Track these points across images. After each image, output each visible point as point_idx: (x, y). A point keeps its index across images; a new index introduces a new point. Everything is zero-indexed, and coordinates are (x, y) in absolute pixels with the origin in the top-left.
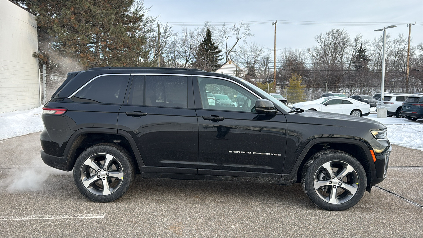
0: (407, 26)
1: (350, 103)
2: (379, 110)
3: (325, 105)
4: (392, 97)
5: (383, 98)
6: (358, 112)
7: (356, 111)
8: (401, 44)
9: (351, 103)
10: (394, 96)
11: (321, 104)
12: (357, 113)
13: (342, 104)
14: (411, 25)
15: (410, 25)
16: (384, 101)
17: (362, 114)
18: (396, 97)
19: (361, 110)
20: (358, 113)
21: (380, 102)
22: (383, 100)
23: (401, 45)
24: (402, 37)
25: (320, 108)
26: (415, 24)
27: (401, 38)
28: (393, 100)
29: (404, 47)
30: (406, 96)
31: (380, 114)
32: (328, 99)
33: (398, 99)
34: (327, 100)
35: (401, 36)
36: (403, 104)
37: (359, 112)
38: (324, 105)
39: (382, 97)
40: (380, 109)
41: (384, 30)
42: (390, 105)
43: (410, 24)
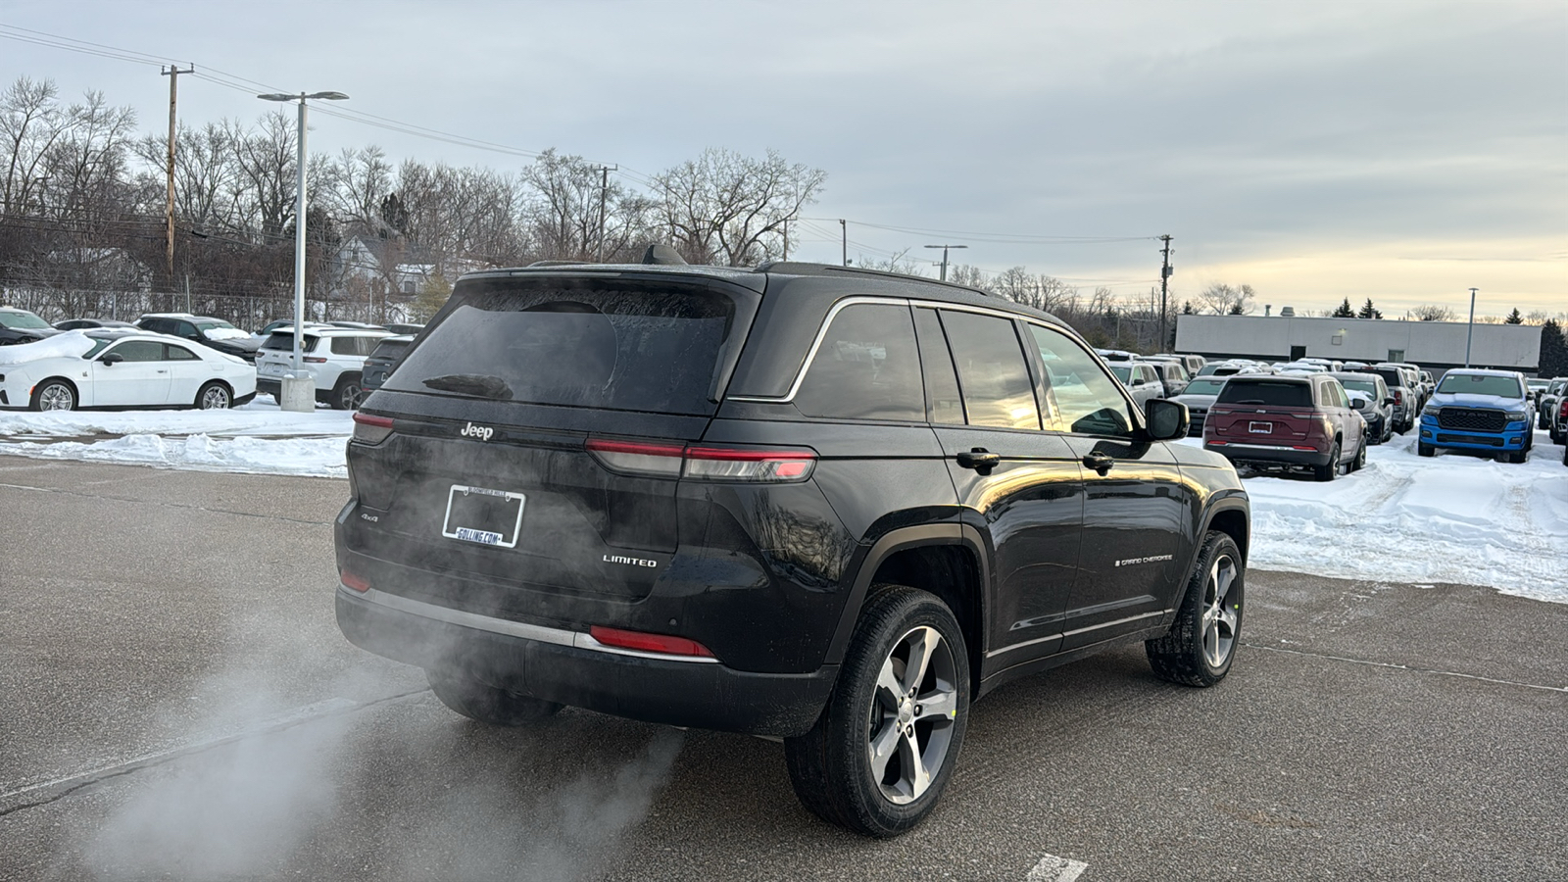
0: (163, 74)
1: (191, 356)
2: (291, 383)
3: (106, 364)
4: (319, 338)
5: (301, 343)
6: (221, 390)
7: (216, 388)
8: (96, 130)
9: (196, 357)
10: (324, 334)
11: (84, 357)
12: (218, 395)
13: (162, 360)
14: (178, 72)
15: (174, 73)
16: (305, 351)
17: (235, 397)
18: (330, 339)
19: (232, 385)
20: (221, 394)
21: (292, 357)
22: (300, 347)
23: (97, 133)
24: (99, 103)
25: (85, 375)
26: (192, 71)
27: (95, 108)
28: (323, 349)
29: (109, 142)
30: (360, 338)
31: (293, 398)
32: (113, 340)
33: (340, 346)
34: (109, 344)
35: (96, 97)
36: (365, 362)
37: (225, 393)
38: (102, 363)
39: (299, 339)
40: (296, 380)
41: (299, 101)
42: (315, 365)
43: (173, 68)
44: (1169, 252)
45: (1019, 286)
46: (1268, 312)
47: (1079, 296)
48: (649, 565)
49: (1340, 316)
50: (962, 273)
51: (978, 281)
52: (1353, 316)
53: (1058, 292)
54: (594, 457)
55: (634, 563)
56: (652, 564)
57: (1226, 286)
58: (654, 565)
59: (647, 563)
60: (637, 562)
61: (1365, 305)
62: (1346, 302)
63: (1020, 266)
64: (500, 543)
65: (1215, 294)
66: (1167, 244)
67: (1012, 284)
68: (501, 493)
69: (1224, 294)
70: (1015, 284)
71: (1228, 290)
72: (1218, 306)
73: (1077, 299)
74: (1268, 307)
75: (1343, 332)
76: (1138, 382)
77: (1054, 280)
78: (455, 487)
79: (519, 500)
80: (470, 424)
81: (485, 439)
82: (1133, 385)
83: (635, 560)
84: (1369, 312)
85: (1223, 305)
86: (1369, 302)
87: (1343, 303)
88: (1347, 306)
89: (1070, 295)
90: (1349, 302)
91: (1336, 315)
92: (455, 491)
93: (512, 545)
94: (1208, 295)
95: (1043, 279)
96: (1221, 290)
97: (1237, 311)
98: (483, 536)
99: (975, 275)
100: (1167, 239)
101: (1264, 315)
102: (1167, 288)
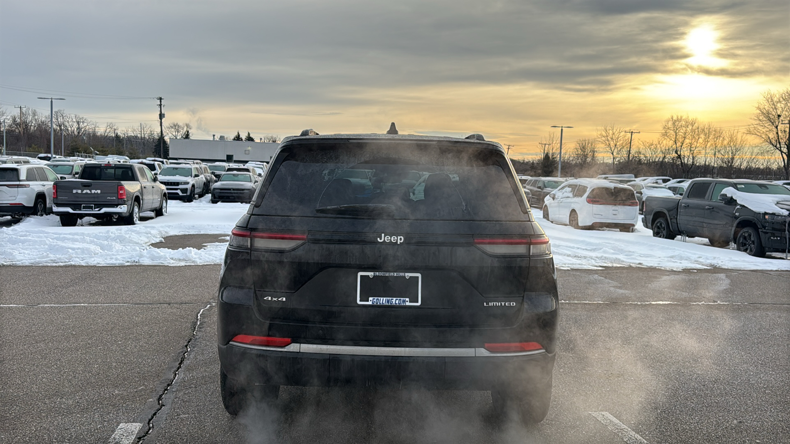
44: (162, 106)
45: (62, 120)
46: (214, 138)
47: (98, 127)
48: (512, 305)
49: (236, 140)
50: (26, 112)
51: (36, 117)
52: (242, 140)
53: (85, 124)
54: (479, 249)
55: (503, 305)
56: (513, 304)
57: (177, 124)
58: (515, 305)
59: (510, 304)
60: (505, 304)
61: (247, 135)
62: (238, 133)
63: (62, 109)
64: (408, 304)
65: (172, 127)
66: (161, 102)
67: (57, 119)
68: (402, 274)
69: (177, 128)
70: (59, 120)
71: (178, 126)
72: (174, 134)
73: (97, 129)
74: (214, 136)
75: (250, 148)
76: (196, 176)
77: (83, 118)
78: (360, 274)
79: (418, 277)
80: (383, 235)
81: (399, 243)
82: (194, 177)
83: (503, 303)
84: (250, 139)
85: (177, 133)
86: (249, 133)
87: (237, 134)
88: (239, 135)
89: (93, 126)
90: (240, 133)
91: (234, 139)
92: (361, 276)
93: (419, 304)
94: (169, 128)
95: (76, 117)
96: (175, 126)
97: (187, 136)
98: (394, 301)
99: (34, 114)
100: (161, 99)
101: (212, 140)
102: (163, 124)
